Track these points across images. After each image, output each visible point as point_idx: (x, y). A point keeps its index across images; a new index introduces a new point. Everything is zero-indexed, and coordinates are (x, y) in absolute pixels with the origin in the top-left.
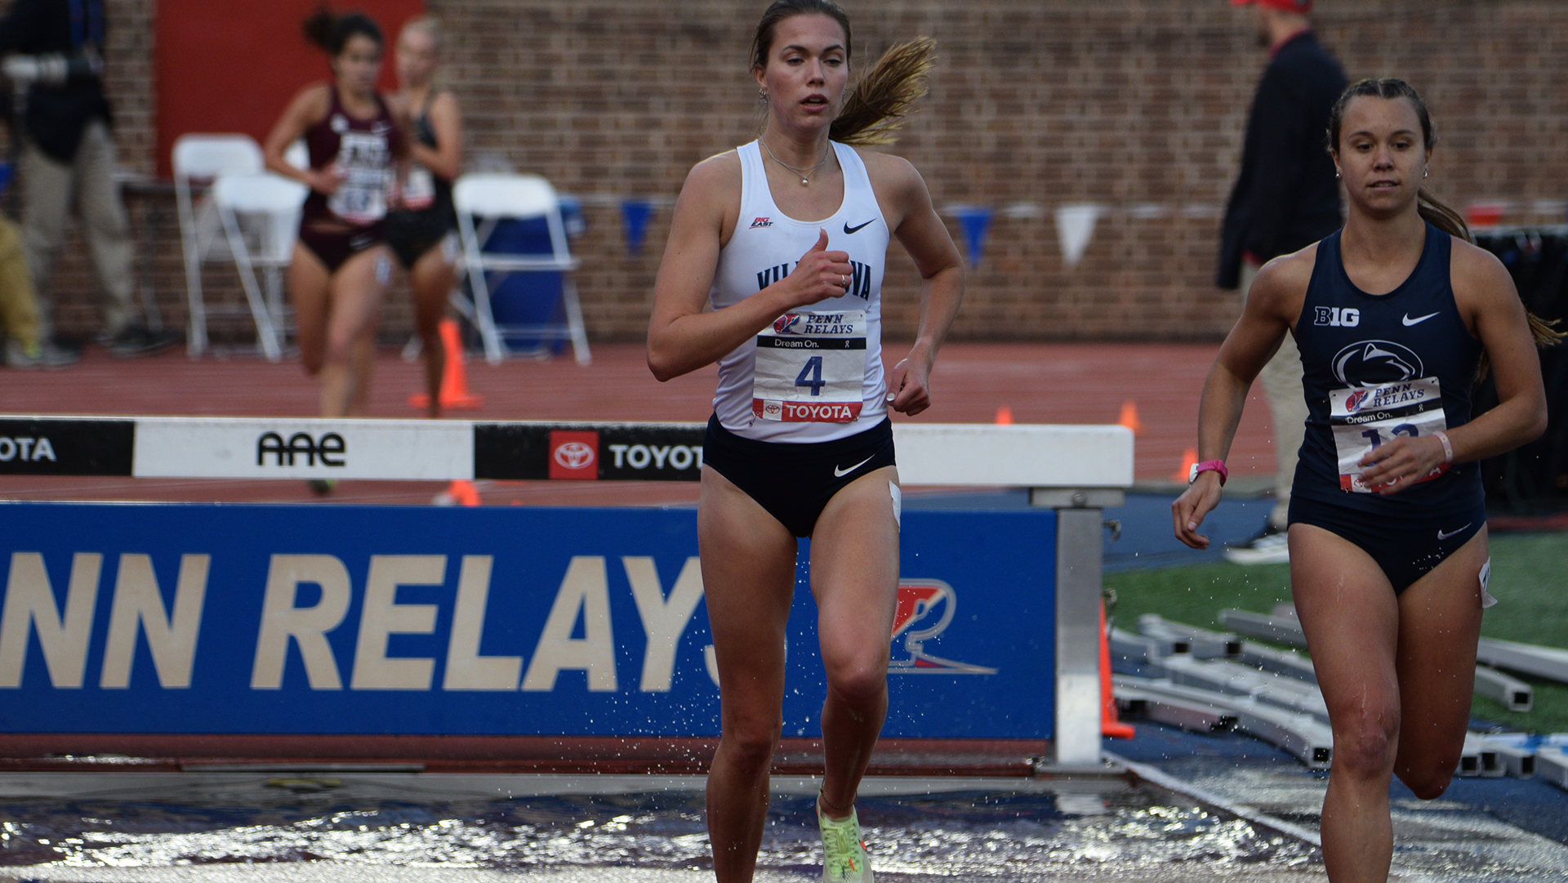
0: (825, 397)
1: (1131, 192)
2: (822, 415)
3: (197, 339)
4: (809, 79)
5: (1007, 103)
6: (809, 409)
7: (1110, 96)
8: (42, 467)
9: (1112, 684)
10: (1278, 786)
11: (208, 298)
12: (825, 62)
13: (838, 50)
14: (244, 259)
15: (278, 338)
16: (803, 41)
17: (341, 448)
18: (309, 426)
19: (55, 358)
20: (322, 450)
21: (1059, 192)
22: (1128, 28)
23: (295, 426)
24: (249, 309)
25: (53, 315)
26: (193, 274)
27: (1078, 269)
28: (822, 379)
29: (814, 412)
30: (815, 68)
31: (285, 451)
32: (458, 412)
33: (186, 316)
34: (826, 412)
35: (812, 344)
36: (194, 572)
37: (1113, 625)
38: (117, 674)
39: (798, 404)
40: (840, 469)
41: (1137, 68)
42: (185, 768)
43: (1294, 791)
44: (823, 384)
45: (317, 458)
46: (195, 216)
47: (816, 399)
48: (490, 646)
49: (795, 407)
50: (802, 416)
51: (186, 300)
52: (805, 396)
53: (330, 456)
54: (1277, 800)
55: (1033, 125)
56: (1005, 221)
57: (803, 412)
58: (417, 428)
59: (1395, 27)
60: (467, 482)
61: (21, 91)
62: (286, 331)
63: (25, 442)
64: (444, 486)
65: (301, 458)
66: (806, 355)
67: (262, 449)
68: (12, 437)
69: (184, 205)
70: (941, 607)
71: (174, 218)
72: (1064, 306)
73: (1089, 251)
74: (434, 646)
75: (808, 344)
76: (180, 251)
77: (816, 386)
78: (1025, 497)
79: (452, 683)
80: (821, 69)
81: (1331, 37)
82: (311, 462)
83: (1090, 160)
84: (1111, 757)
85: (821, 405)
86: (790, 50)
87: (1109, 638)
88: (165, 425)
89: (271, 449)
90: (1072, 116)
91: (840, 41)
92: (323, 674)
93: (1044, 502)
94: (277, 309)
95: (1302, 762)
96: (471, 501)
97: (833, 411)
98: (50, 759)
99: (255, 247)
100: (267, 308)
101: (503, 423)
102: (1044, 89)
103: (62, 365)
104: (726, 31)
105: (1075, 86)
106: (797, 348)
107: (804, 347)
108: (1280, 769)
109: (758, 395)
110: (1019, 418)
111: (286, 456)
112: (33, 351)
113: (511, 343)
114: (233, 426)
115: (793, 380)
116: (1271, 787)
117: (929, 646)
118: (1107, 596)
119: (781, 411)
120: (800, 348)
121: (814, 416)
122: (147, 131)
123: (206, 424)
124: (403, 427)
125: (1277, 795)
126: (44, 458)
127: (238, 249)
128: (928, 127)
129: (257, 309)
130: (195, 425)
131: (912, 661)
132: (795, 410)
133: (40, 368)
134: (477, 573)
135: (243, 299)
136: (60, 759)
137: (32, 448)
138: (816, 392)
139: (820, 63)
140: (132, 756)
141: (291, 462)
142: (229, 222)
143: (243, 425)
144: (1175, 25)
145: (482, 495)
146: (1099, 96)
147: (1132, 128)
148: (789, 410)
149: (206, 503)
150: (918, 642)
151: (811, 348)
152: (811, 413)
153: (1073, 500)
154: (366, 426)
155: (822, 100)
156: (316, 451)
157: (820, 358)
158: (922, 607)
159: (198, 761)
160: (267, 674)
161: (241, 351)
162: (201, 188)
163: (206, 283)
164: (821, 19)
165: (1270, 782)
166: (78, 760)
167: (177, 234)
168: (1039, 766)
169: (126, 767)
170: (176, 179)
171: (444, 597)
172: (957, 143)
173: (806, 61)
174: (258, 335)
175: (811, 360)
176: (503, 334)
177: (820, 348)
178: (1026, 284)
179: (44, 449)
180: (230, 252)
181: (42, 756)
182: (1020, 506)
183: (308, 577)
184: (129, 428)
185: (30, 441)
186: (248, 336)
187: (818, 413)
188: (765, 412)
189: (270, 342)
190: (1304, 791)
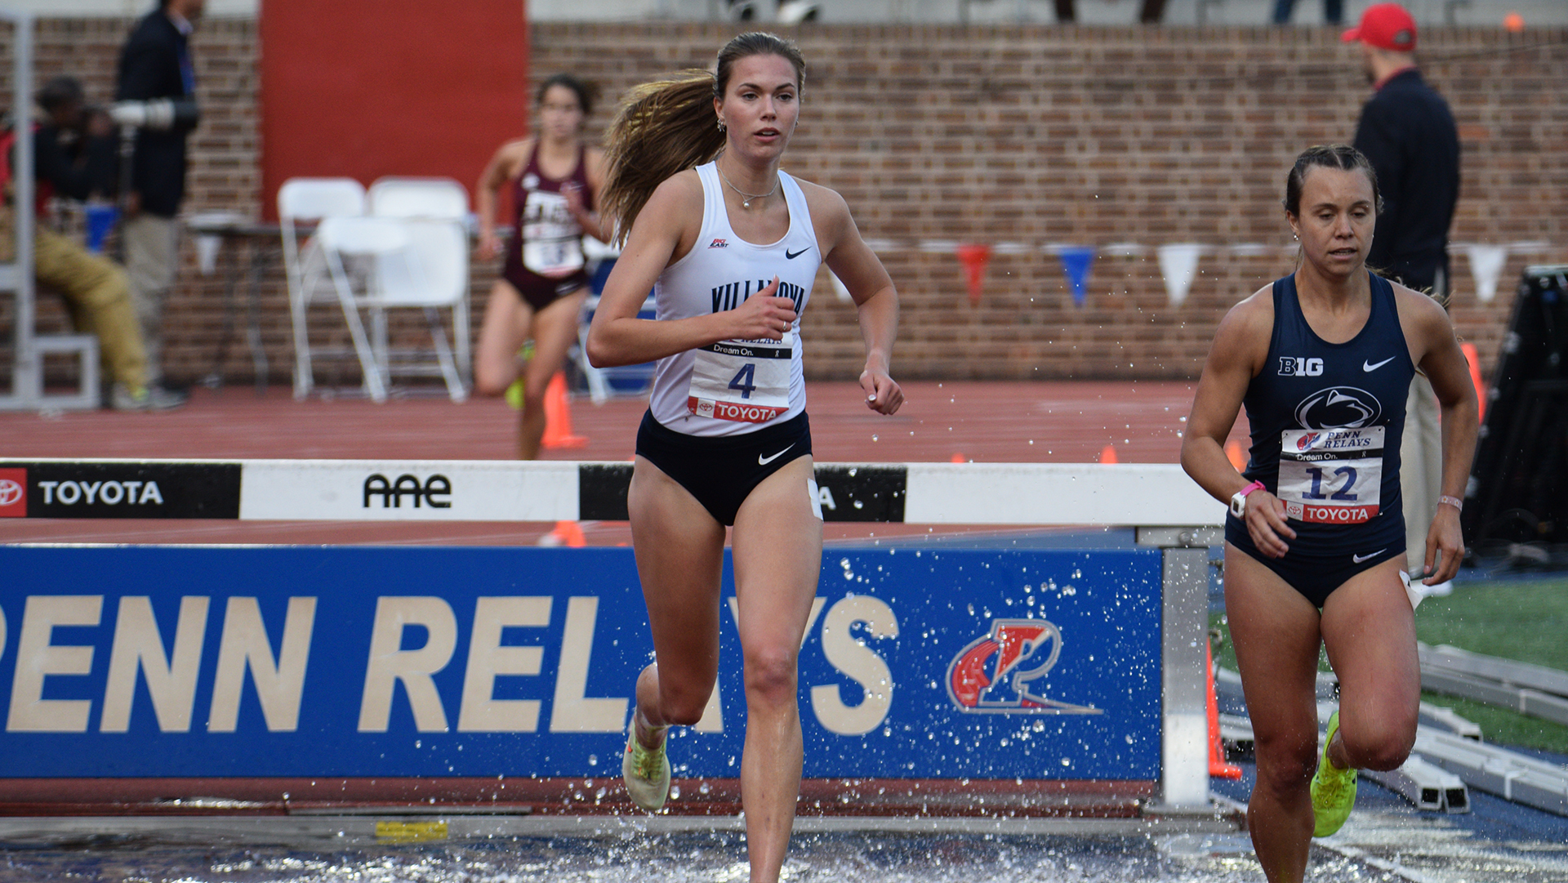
0: (755, 400)
1: (1234, 229)
2: (750, 416)
3: (303, 381)
4: (762, 114)
5: (1110, 142)
6: (739, 410)
7: (1213, 134)
8: (149, 511)
9: (1219, 724)
10: (1388, 827)
11: (313, 341)
12: (777, 98)
13: (789, 88)
14: (349, 301)
15: (383, 378)
16: (758, 80)
17: (447, 490)
18: (414, 468)
19: (162, 401)
20: (428, 492)
21: (1163, 231)
22: (1231, 66)
23: (401, 467)
24: (355, 351)
25: (162, 358)
26: (299, 316)
27: (1184, 307)
28: (753, 385)
29: (744, 413)
30: (768, 104)
31: (391, 493)
32: (561, 453)
33: (292, 358)
34: (754, 414)
35: (748, 352)
36: (301, 614)
37: (1220, 665)
38: (224, 718)
39: (730, 404)
40: (764, 457)
41: (1240, 106)
42: (293, 812)
43: (1403, 832)
44: (754, 388)
45: (423, 498)
46: (299, 257)
47: (746, 402)
48: (596, 687)
49: (727, 407)
50: (732, 416)
51: (292, 341)
52: (736, 398)
53: (436, 498)
54: (1386, 841)
55: (1136, 163)
56: (1109, 259)
57: (733, 412)
58: (523, 469)
59: (1498, 64)
60: (572, 523)
61: (128, 133)
62: (391, 372)
63: (132, 486)
64: (549, 527)
65: (407, 500)
66: (742, 362)
67: (368, 492)
68: (121, 481)
69: (290, 247)
70: (1046, 648)
71: (280, 259)
72: (1168, 344)
73: (1193, 289)
74: (541, 688)
75: (744, 352)
76: (285, 292)
77: (747, 390)
78: (1131, 535)
79: (558, 725)
80: (774, 105)
81: (1434, 75)
82: (417, 504)
83: (1193, 196)
84: (1218, 798)
85: (751, 407)
86: (746, 87)
87: (1216, 678)
88: (272, 467)
89: (378, 491)
90: (1175, 155)
91: (791, 80)
92: (429, 716)
93: (1149, 541)
94: (382, 351)
95: (1410, 803)
96: (577, 543)
97: (761, 413)
98: (157, 803)
99: (361, 291)
100: (372, 349)
101: (607, 463)
102: (1146, 126)
103: (170, 407)
104: (829, 70)
105: (1178, 123)
106: (734, 355)
107: (740, 355)
108: (1390, 810)
109: (694, 393)
110: (1123, 457)
111: (392, 498)
112: (140, 393)
113: (615, 383)
114: (340, 468)
115: (728, 383)
116: (1379, 828)
117: (1036, 686)
118: (1215, 635)
119: (713, 409)
120: (737, 355)
121: (743, 417)
122: (252, 173)
123: (312, 466)
124: (509, 468)
125: (1386, 836)
126: (151, 502)
127: (343, 291)
128: (1031, 164)
129: (362, 350)
130: (302, 468)
131: (1018, 702)
132: (726, 410)
133: (147, 410)
134: (583, 613)
135: (348, 341)
136: (168, 804)
137: (139, 491)
138: (746, 395)
139: (772, 99)
140: (240, 799)
141: (397, 504)
142: (335, 264)
143: (350, 467)
144: (1278, 62)
145: (587, 536)
146: (1201, 133)
147: (1236, 165)
148: (721, 409)
149: (313, 545)
150: (1023, 682)
151: (746, 356)
152: (740, 414)
153: (1179, 539)
154: (472, 468)
155: (776, 132)
156: (422, 492)
157: (753, 366)
158: (1028, 648)
159: (306, 805)
160: (374, 717)
161: (347, 392)
162: (306, 230)
163: (311, 325)
164: (775, 59)
165: (1379, 823)
166: (185, 804)
167: (283, 276)
168: (1147, 807)
169: (232, 811)
170: (281, 222)
171: (550, 639)
172: (1061, 181)
173: (760, 97)
174: (364, 377)
175: (745, 367)
176: (606, 374)
177: (754, 356)
178: (1130, 321)
179: (152, 492)
180: (335, 292)
181: (149, 800)
182: (1123, 546)
183: (414, 620)
184: (235, 472)
185: (138, 484)
186: (355, 379)
187: (747, 414)
188: (698, 409)
189: (375, 384)
190: (1413, 832)
